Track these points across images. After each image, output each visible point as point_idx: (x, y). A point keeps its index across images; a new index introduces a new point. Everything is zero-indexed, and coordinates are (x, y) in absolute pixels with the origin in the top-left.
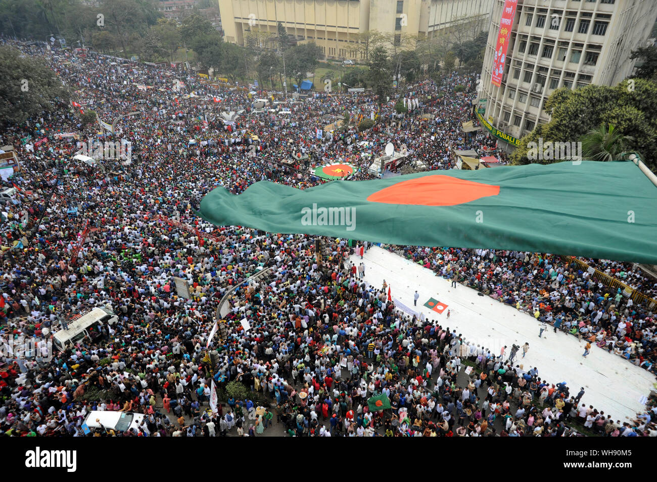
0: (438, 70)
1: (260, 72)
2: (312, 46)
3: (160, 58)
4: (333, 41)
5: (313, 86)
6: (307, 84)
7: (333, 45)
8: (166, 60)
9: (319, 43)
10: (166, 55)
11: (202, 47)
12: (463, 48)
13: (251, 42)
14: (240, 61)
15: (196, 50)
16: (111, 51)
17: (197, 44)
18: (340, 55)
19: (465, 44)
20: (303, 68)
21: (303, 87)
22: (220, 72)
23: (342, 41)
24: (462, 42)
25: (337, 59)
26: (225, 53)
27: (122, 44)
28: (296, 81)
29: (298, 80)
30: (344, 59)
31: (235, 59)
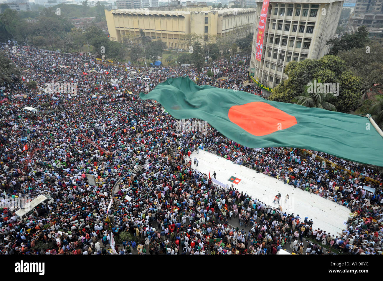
0: (229, 54)
1: (131, 57)
2: (160, 42)
3: (73, 50)
4: (171, 39)
5: (161, 64)
6: (158, 62)
7: (171, 41)
8: (77, 51)
9: (164, 40)
10: (77, 48)
11: (97, 44)
12: (241, 41)
13: (126, 40)
14: (119, 51)
15: (94, 45)
16: (44, 47)
17: (95, 42)
18: (175, 47)
19: (242, 40)
20: (156, 54)
21: (156, 64)
22: (109, 57)
23: (176, 39)
24: (240, 38)
25: (174, 49)
26: (111, 47)
27: (51, 43)
28: (152, 61)
29: (153, 60)
30: (178, 49)
31: (117, 49)
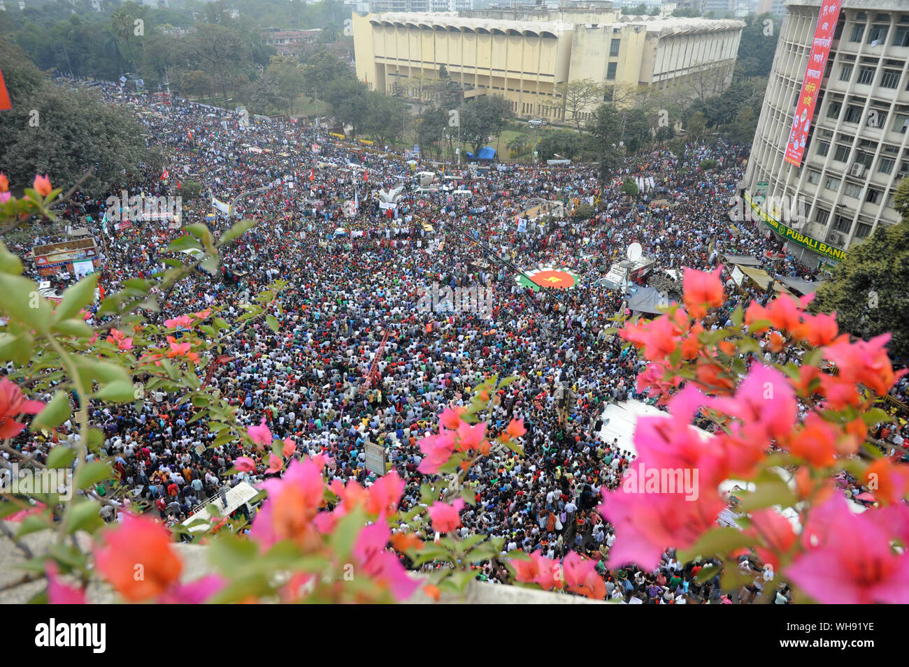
0: (672, 137)
1: (422, 133)
2: (498, 100)
3: (275, 110)
5: (496, 155)
6: (487, 151)
8: (283, 112)
9: (508, 96)
10: (284, 105)
11: (340, 97)
12: (708, 107)
14: (393, 118)
15: (331, 100)
16: (206, 98)
17: (333, 92)
18: (523, 111)
19: (711, 102)
20: (484, 130)
21: (481, 156)
22: (360, 131)
23: (528, 92)
24: (705, 97)
25: (519, 117)
26: (373, 107)
27: (223, 88)
28: (474, 147)
29: (476, 146)
30: (530, 118)
31: (388, 115)
